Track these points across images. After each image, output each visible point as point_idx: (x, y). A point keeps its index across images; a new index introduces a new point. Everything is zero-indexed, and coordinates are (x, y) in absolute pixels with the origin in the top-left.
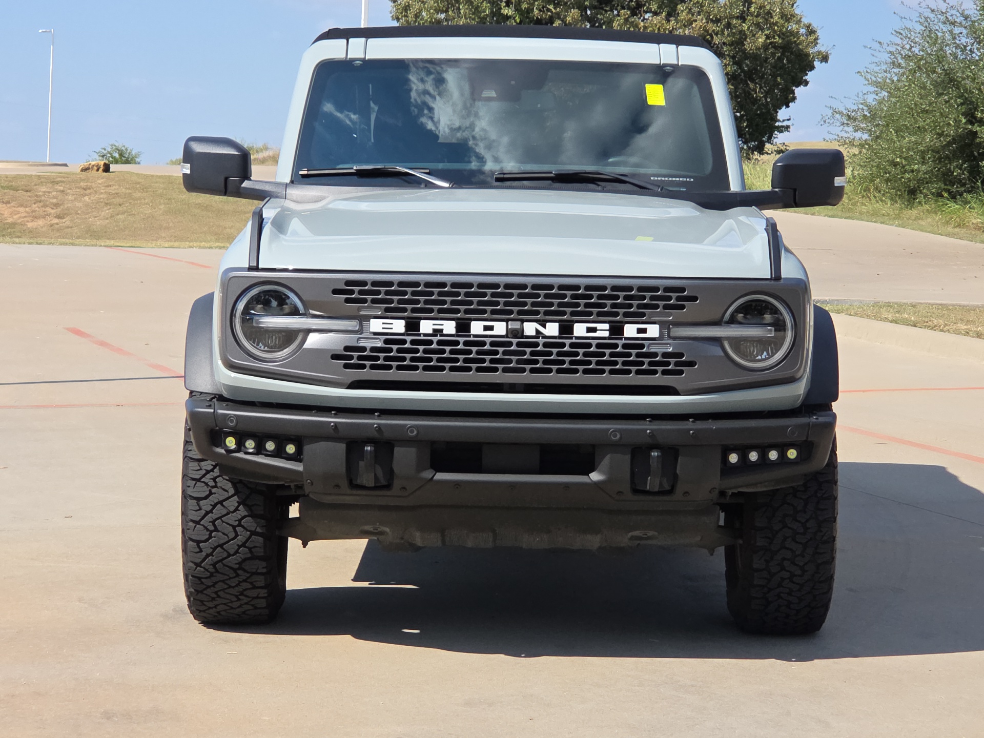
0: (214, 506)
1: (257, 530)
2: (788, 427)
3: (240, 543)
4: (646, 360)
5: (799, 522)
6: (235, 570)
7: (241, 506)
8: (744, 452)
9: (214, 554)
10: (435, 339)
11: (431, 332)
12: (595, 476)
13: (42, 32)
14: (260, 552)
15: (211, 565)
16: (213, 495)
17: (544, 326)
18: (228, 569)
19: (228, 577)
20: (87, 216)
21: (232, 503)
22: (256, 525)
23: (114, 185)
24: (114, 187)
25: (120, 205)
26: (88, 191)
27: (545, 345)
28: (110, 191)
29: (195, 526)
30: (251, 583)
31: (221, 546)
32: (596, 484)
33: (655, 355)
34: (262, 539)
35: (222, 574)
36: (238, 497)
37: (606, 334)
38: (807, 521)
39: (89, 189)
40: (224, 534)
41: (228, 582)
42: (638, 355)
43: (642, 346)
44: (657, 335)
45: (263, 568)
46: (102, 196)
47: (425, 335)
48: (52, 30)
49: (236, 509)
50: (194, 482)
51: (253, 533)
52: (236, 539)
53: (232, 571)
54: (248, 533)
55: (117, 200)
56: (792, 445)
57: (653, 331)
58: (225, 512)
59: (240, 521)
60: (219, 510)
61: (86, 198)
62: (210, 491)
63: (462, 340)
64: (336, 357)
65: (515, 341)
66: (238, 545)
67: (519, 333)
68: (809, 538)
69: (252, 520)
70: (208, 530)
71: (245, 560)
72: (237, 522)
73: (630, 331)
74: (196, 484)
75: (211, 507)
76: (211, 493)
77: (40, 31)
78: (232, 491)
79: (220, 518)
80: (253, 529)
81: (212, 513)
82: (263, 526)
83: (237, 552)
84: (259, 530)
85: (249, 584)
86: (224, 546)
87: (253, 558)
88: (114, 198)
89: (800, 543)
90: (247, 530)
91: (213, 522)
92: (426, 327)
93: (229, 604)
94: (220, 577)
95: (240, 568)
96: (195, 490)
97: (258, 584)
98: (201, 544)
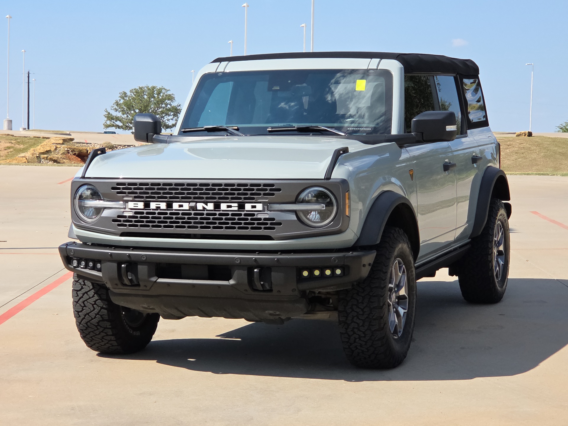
0: (84, 294)
1: (104, 307)
2: (332, 257)
3: (96, 313)
4: (256, 222)
5: (360, 308)
6: (96, 326)
7: (96, 295)
8: (311, 271)
9: (85, 318)
10: (157, 212)
11: (155, 208)
12: (232, 282)
13: (528, 65)
14: (106, 317)
15: (85, 323)
16: (83, 289)
17: (207, 205)
18: (93, 326)
19: (94, 330)
20: (504, 160)
21: (92, 293)
22: (103, 304)
23: (524, 143)
24: (524, 144)
25: (523, 153)
26: (510, 146)
27: (207, 214)
28: (521, 146)
29: (76, 304)
30: (105, 333)
31: (88, 314)
32: (232, 286)
33: (260, 219)
34: (106, 311)
35: (91, 328)
36: (94, 290)
37: (236, 209)
38: (364, 308)
39: (511, 145)
40: (89, 308)
41: (95, 332)
42: (252, 219)
43: (254, 215)
44: (261, 209)
45: (109, 325)
46: (515, 149)
47: (153, 210)
48: (533, 64)
49: (93, 296)
50: (76, 282)
51: (102, 308)
52: (94, 311)
53: (95, 327)
54: (100, 308)
55: (523, 151)
56: (337, 267)
57: (259, 207)
58: (88, 297)
59: (95, 302)
60: (86, 297)
61: (508, 150)
62: (82, 287)
63: (169, 212)
64: (114, 221)
65: (193, 212)
66: (95, 314)
67: (194, 208)
68: (366, 317)
69: (101, 302)
70: (81, 306)
71: (100, 321)
72: (94, 303)
73: (248, 207)
74: (76, 283)
75: (82, 295)
76: (82, 288)
77: (526, 64)
78: (91, 287)
79: (86, 300)
80: (102, 306)
81: (83, 298)
82: (106, 305)
83: (95, 317)
84: (104, 306)
85: (104, 333)
86: (89, 314)
87: (103, 320)
88: (521, 150)
89: (361, 320)
90: (99, 307)
91: (83, 302)
92: (153, 205)
93: (100, 343)
94: (90, 330)
95: (99, 325)
96: (75, 286)
97: (109, 334)
98: (79, 313)
